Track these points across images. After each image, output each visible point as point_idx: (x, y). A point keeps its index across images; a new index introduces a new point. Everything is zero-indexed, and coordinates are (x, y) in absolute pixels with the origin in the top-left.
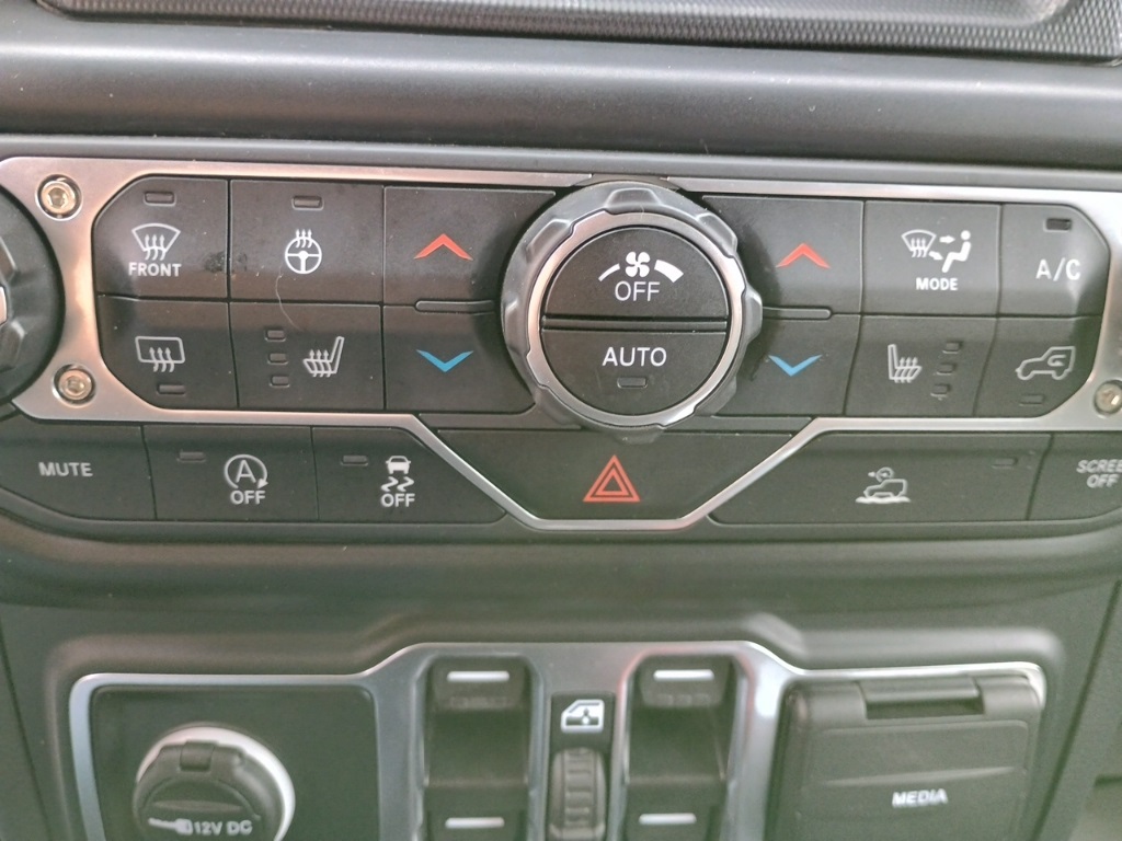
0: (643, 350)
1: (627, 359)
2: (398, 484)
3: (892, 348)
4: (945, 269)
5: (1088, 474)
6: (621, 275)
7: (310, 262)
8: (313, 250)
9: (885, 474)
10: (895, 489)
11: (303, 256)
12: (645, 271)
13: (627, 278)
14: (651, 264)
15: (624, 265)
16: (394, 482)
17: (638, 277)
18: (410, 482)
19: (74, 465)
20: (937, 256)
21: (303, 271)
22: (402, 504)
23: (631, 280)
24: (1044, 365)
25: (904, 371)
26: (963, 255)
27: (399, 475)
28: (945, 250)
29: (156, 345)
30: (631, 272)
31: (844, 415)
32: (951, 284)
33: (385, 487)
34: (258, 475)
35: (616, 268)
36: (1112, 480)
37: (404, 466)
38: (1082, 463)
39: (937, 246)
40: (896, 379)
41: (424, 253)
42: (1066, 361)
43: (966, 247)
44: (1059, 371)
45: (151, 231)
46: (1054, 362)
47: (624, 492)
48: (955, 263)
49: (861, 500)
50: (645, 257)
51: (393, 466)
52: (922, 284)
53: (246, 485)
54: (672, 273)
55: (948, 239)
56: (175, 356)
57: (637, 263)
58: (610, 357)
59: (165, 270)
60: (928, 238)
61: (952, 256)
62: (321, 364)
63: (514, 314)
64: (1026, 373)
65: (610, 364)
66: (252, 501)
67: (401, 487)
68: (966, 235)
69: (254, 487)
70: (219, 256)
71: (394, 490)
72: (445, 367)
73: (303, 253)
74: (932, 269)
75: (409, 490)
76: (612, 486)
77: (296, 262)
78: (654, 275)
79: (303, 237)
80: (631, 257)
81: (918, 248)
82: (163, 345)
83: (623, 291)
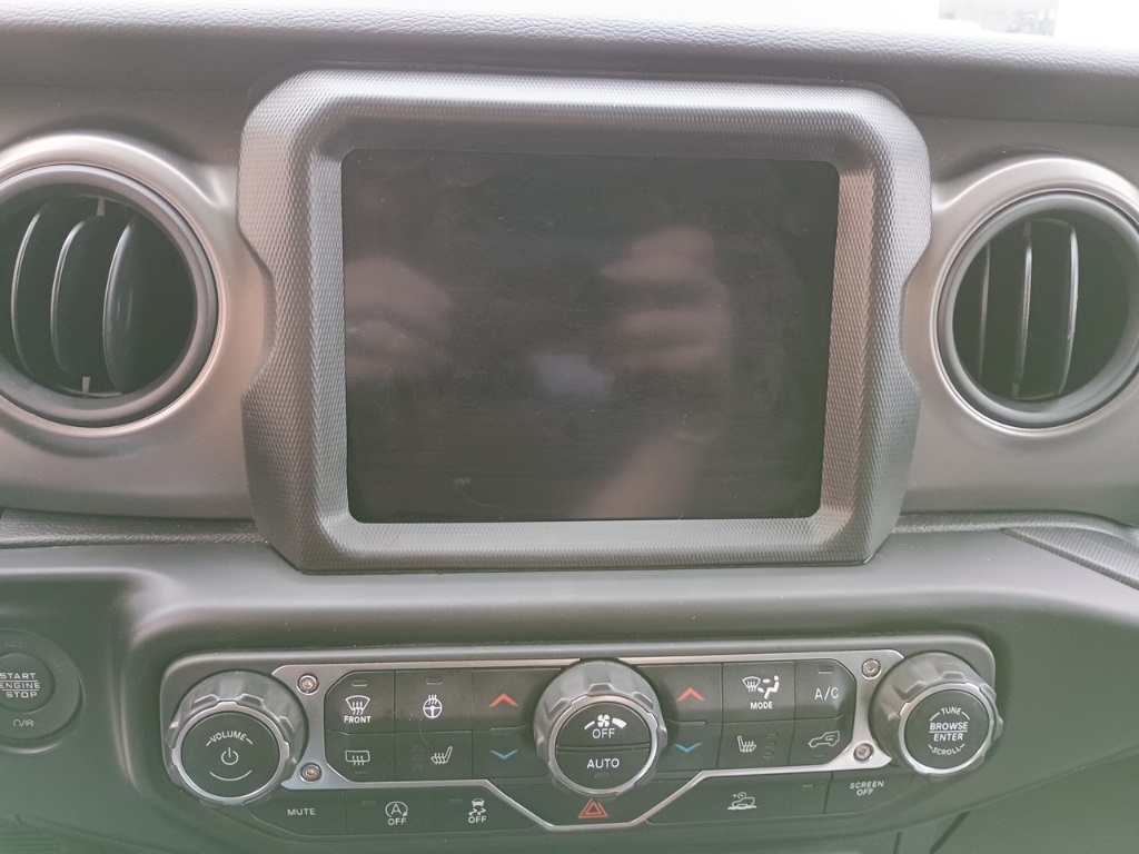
0: (607, 760)
1: (599, 765)
2: (477, 811)
3: (739, 737)
4: (766, 697)
5: (855, 790)
6: (596, 726)
7: (436, 712)
8: (437, 705)
9: (742, 795)
10: (749, 802)
11: (432, 708)
12: (607, 724)
13: (598, 727)
14: (610, 721)
15: (597, 721)
16: (476, 811)
17: (604, 727)
18: (484, 810)
19: (306, 810)
20: (761, 690)
21: (433, 717)
22: (480, 822)
23: (601, 729)
24: (823, 740)
25: (748, 747)
26: (775, 689)
27: (478, 808)
28: (765, 687)
29: (356, 754)
30: (600, 725)
31: (717, 768)
32: (770, 705)
33: (470, 814)
34: (403, 810)
35: (593, 723)
36: (871, 791)
37: (481, 803)
38: (852, 784)
39: (762, 685)
40: (743, 751)
41: (494, 704)
42: (835, 738)
43: (777, 684)
44: (831, 742)
45: (355, 700)
46: (828, 738)
47: (600, 812)
48: (771, 693)
49: (730, 808)
50: (607, 717)
51: (475, 804)
52: (754, 706)
53: (396, 816)
54: (621, 724)
55: (767, 681)
56: (365, 758)
57: (603, 720)
58: (591, 764)
59: (363, 720)
60: (756, 681)
61: (769, 690)
62: (439, 759)
63: (542, 744)
64: (814, 743)
65: (591, 768)
66: (399, 823)
67: (479, 813)
68: (776, 678)
69: (401, 816)
70: (390, 712)
71: (475, 815)
72: (504, 757)
73: (433, 708)
74: (758, 697)
75: (482, 814)
76: (593, 810)
77: (429, 712)
78: (612, 725)
79: (434, 698)
80: (600, 718)
81: (751, 687)
82: (360, 754)
83: (596, 734)
